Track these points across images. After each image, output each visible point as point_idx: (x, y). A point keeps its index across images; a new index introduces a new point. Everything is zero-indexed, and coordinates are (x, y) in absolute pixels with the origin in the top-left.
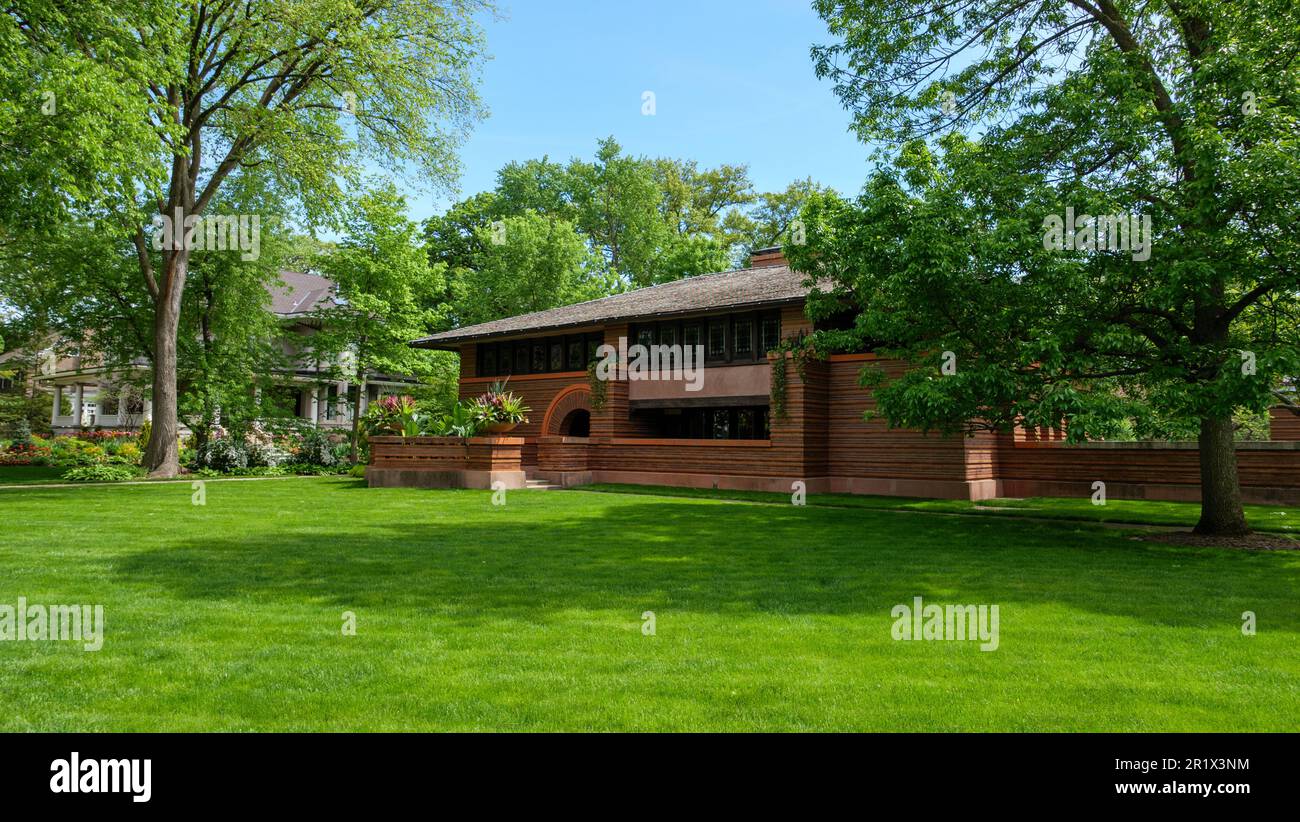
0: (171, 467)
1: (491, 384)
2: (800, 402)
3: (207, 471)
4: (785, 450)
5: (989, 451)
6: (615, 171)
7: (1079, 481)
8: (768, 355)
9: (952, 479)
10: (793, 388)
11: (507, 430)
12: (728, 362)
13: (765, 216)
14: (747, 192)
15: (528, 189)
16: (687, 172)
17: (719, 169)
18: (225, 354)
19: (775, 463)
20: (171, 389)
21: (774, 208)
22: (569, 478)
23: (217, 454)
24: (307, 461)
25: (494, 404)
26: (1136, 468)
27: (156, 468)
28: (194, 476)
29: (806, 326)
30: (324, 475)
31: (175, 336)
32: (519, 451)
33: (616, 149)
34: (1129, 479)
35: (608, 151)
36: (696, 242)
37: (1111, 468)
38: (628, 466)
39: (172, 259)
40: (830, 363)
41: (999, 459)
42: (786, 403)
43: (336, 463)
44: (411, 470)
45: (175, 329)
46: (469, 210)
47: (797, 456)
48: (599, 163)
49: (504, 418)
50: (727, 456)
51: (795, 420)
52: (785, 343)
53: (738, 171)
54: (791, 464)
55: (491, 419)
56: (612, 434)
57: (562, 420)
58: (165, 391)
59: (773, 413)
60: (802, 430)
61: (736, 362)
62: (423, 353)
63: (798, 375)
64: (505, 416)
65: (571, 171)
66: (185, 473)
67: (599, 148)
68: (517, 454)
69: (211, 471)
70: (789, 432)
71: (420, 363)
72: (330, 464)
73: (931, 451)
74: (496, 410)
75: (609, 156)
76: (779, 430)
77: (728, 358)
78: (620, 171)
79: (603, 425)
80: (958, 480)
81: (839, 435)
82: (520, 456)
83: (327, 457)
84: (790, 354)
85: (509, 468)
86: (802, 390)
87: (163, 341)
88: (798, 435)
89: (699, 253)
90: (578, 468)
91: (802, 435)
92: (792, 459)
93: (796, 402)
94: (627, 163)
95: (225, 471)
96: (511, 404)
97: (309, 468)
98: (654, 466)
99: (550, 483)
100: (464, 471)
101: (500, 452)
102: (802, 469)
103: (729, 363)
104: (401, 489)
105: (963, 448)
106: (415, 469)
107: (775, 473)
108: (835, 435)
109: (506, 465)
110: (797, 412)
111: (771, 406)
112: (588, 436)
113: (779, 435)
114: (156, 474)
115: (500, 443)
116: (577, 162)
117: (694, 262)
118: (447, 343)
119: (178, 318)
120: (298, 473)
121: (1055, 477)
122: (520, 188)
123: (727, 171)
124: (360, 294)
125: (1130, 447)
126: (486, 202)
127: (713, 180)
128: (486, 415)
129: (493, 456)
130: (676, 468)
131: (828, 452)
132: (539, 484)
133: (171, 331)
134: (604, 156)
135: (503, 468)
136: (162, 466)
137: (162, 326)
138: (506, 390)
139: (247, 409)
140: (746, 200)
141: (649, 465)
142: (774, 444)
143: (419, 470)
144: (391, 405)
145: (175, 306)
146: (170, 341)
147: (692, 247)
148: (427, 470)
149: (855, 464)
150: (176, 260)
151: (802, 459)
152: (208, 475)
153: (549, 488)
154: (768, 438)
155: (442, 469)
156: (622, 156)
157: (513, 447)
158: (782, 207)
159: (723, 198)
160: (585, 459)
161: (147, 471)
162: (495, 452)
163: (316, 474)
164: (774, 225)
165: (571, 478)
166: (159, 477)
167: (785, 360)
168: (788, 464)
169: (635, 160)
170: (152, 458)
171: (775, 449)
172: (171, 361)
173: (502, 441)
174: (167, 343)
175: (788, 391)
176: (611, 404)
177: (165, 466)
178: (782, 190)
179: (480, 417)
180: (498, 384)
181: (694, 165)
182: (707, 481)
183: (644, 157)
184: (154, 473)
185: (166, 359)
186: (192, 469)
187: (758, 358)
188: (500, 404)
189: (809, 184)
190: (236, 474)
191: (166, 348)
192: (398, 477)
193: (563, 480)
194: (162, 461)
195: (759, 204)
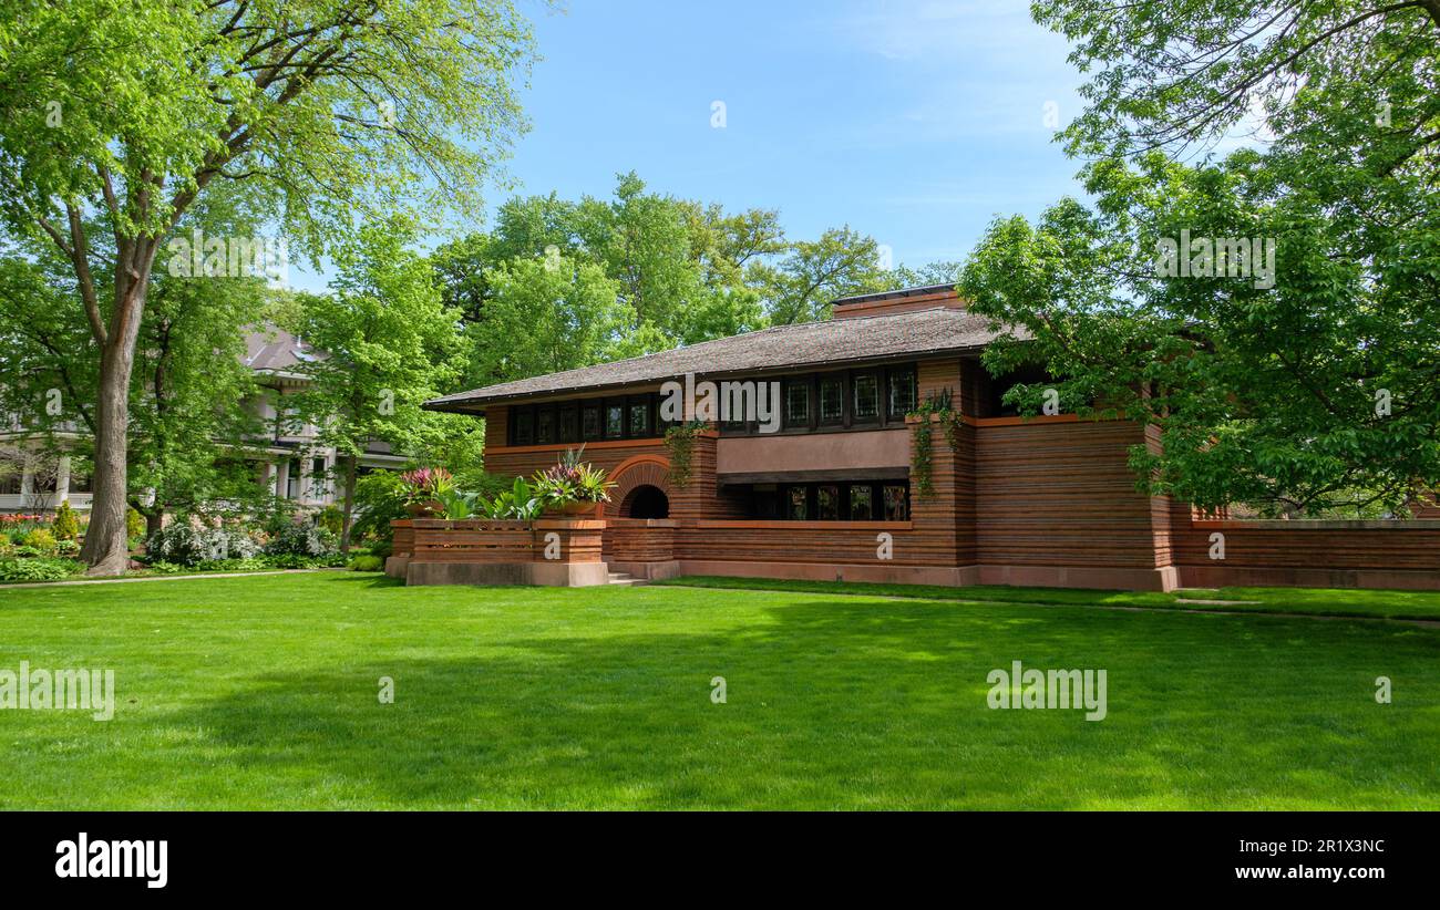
0: (118, 559)
1: (564, 453)
2: (951, 475)
3: (164, 565)
4: (930, 532)
5: (1166, 533)
6: (637, 210)
7: (1275, 566)
8: (906, 417)
9: (1137, 567)
10: (940, 458)
11: (586, 511)
12: (846, 427)
13: (797, 268)
14: (778, 240)
15: (534, 230)
16: (712, 216)
17: (746, 214)
18: (183, 418)
19: (917, 550)
20: (119, 459)
21: (807, 259)
22: (655, 571)
23: (176, 544)
24: (288, 549)
25: (570, 479)
26: (1344, 552)
27: (98, 562)
28: (148, 572)
29: (952, 383)
30: (312, 568)
31: (126, 392)
32: (600, 538)
33: (639, 186)
34: (1337, 565)
35: (629, 188)
36: (732, 294)
37: (1315, 551)
38: (721, 554)
39: (128, 293)
40: (976, 428)
41: (1174, 542)
42: (931, 475)
43: (325, 553)
44: (462, 562)
45: (127, 383)
46: (460, 252)
47: (947, 540)
48: (619, 201)
49: (584, 497)
50: (853, 541)
51: (943, 497)
52: (923, 403)
53: (767, 217)
54: (940, 550)
55: (570, 497)
56: (699, 516)
57: (622, 498)
58: (113, 462)
59: (915, 488)
60: (954, 509)
61: (857, 427)
62: (433, 416)
63: (947, 442)
64: (586, 493)
65: (585, 210)
66: (136, 568)
67: (618, 184)
68: (597, 541)
69: (170, 565)
70: (937, 513)
71: (430, 429)
72: (318, 555)
73: (1108, 533)
74: (573, 486)
75: (631, 193)
76: (924, 509)
77: (847, 422)
78: (644, 210)
79: (687, 504)
80: (1143, 567)
81: (990, 515)
82: (600, 544)
83: (315, 546)
84: (936, 417)
85: (590, 559)
86: (952, 460)
87: (111, 398)
88: (948, 515)
89: (737, 306)
90: (664, 558)
91: (954, 515)
92: (941, 544)
93: (945, 475)
94: (654, 202)
95: (188, 565)
96: (590, 480)
97: (294, 559)
98: (756, 555)
99: (631, 577)
100: (530, 563)
101: (579, 539)
102: (954, 557)
103: (849, 427)
104: (450, 587)
105: (1151, 530)
106: (466, 562)
107: (917, 562)
108: (983, 515)
109: (585, 555)
110: (946, 486)
111: (911, 480)
112: (666, 517)
113: (921, 515)
114: (99, 570)
115: (580, 527)
116: (590, 199)
117: (731, 316)
118: (473, 404)
119: (130, 369)
120: (280, 566)
121: (1242, 563)
122: (525, 227)
123: (754, 216)
124: (363, 343)
125: (1337, 527)
126: (480, 244)
127: (738, 226)
128: (561, 492)
129: (571, 544)
130: (787, 557)
131: (976, 535)
132: (619, 578)
133: (121, 385)
134: (625, 193)
135: (582, 559)
136: (106, 559)
137: (111, 379)
138: (584, 460)
139: (216, 486)
140: (777, 249)
141: (750, 553)
142: (916, 527)
143: (472, 562)
144: (423, 480)
145: (127, 353)
146: (119, 397)
147: (728, 300)
148: (482, 562)
149: (1011, 549)
150: (132, 296)
151: (954, 544)
152: (166, 571)
153: (634, 584)
154: (909, 519)
155: (501, 561)
156: (646, 193)
157: (593, 532)
158: (816, 258)
159: (751, 246)
160: (671, 546)
161: (86, 565)
162: (573, 539)
163: (302, 567)
164: (807, 278)
165: (659, 569)
166: (102, 573)
167: (929, 425)
168: (936, 550)
169: (661, 199)
170: (94, 550)
171: (917, 533)
172: (120, 423)
173: (582, 524)
174: (115, 401)
175: (933, 462)
176: (698, 478)
177: (110, 559)
178: (816, 240)
179: (555, 495)
180: (571, 453)
181: (718, 208)
182: (828, 572)
183: (670, 196)
184: (96, 569)
185: (115, 422)
186: (145, 563)
187: (889, 422)
188: (578, 477)
189: (847, 233)
190: (202, 569)
191: (115, 408)
192: (445, 572)
193: (649, 572)
194: (107, 552)
195: (790, 255)
